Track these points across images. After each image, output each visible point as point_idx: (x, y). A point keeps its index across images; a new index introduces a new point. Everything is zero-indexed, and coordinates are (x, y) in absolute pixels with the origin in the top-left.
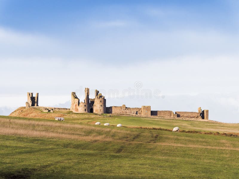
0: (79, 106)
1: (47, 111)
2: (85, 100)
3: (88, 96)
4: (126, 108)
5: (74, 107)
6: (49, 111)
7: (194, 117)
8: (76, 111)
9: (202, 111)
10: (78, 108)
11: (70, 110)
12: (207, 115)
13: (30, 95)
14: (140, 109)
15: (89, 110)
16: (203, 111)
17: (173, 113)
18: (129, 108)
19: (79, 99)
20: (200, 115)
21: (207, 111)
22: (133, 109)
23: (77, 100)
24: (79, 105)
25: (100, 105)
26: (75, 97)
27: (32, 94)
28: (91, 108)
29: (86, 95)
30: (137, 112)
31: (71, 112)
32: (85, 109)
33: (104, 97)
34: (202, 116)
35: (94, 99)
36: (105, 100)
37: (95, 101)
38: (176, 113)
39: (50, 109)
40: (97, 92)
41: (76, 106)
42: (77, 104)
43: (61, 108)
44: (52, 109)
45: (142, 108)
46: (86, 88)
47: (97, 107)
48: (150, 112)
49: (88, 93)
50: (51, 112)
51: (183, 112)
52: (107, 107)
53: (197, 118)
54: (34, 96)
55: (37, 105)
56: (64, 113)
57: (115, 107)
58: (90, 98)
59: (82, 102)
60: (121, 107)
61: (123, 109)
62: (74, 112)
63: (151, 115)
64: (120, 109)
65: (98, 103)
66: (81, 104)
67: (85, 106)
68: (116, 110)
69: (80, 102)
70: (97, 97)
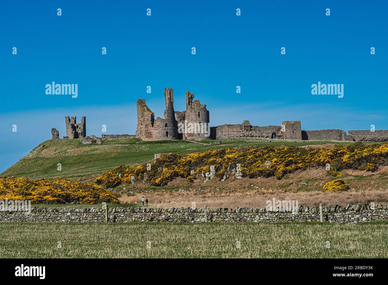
0: (153, 126)
2: (166, 115)
3: (171, 104)
5: (144, 129)
6: (94, 142)
8: (147, 137)
10: (152, 131)
11: (136, 137)
14: (279, 128)
15: (176, 135)
17: (345, 133)
18: (257, 127)
19: (152, 113)
22: (265, 128)
23: (147, 115)
24: (152, 124)
25: (198, 122)
26: (144, 109)
27: (75, 119)
29: (168, 102)
30: (273, 134)
31: (139, 140)
32: (167, 132)
33: (205, 107)
35: (185, 112)
37: (187, 114)
39: (96, 139)
41: (146, 126)
42: (150, 122)
45: (284, 127)
46: (166, 89)
48: (300, 133)
49: (170, 99)
50: (97, 143)
51: (363, 131)
52: (211, 126)
56: (122, 144)
57: (228, 125)
58: (175, 110)
59: (159, 118)
60: (240, 126)
61: (246, 130)
62: (143, 140)
63: (302, 140)
64: (240, 131)
65: (194, 120)
66: (157, 123)
67: (166, 125)
68: (231, 133)
69: (155, 118)
70: (189, 106)
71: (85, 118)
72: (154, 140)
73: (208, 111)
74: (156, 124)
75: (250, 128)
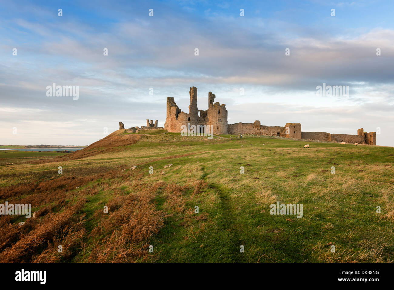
0: (177, 119)
3: (195, 101)
5: (170, 122)
8: (172, 129)
10: (176, 124)
14: (283, 129)
19: (178, 107)
22: (272, 128)
23: (173, 110)
24: (177, 117)
25: (218, 118)
26: (172, 105)
30: (278, 133)
31: (166, 131)
33: (225, 105)
37: (208, 111)
41: (172, 119)
42: (175, 116)
45: (287, 128)
46: (191, 88)
47: (213, 123)
48: (300, 134)
49: (194, 96)
57: (242, 124)
59: (183, 112)
60: (252, 125)
61: (257, 128)
62: (169, 131)
64: (252, 129)
65: (214, 116)
67: (189, 119)
68: (245, 130)
70: (211, 104)
72: (177, 132)
73: (227, 111)
74: (180, 118)
75: (260, 127)
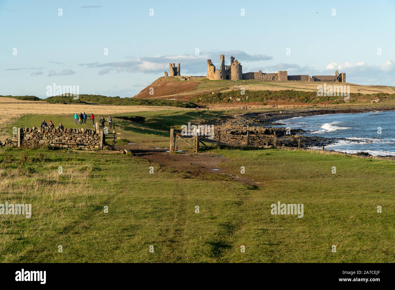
1: (184, 79)
2: (221, 67)
4: (263, 73)
6: (186, 79)
7: (331, 81)
8: (212, 78)
9: (339, 74)
10: (214, 75)
11: (207, 78)
12: (345, 78)
13: (172, 65)
14: (276, 74)
15: (225, 77)
16: (341, 75)
17: (310, 77)
18: (266, 73)
19: (215, 67)
20: (338, 78)
21: (344, 74)
22: (270, 74)
23: (212, 68)
24: (214, 72)
25: (236, 71)
26: (211, 64)
27: (174, 64)
28: (227, 75)
29: (222, 61)
30: (273, 77)
32: (221, 76)
33: (240, 63)
34: (339, 80)
35: (230, 66)
36: (241, 66)
37: (231, 68)
38: (313, 77)
39: (187, 78)
40: (233, 59)
41: (211, 73)
42: (213, 71)
43: (198, 76)
44: (189, 78)
45: (279, 74)
46: (221, 55)
47: (234, 74)
48: (287, 77)
50: (188, 80)
52: (243, 73)
53: (334, 81)
54: (176, 66)
55: (179, 75)
58: (225, 65)
59: (218, 69)
61: (260, 75)
62: (210, 79)
63: (288, 80)
64: (257, 75)
65: (234, 70)
66: (216, 71)
67: (221, 73)
68: (253, 76)
69: (216, 69)
70: (232, 63)
71: (180, 64)
72: (215, 80)
